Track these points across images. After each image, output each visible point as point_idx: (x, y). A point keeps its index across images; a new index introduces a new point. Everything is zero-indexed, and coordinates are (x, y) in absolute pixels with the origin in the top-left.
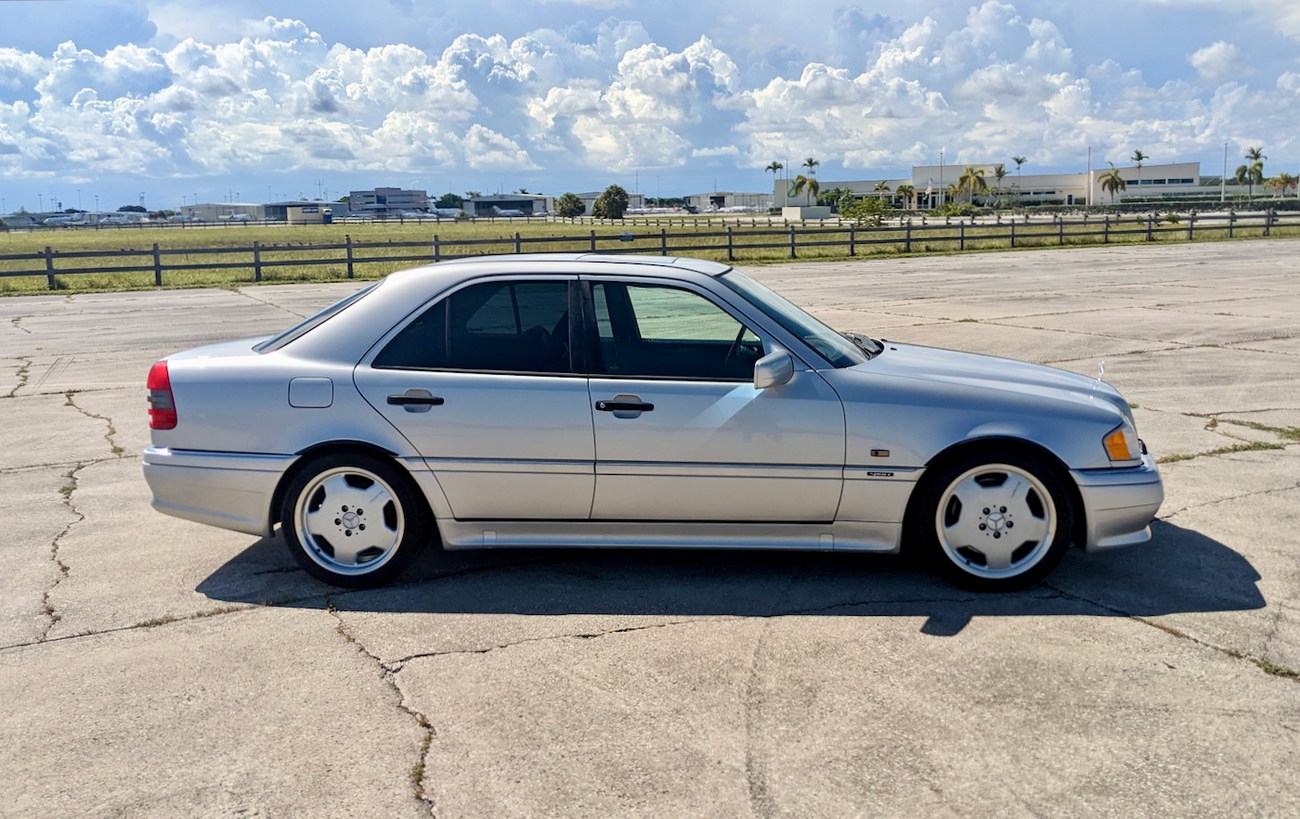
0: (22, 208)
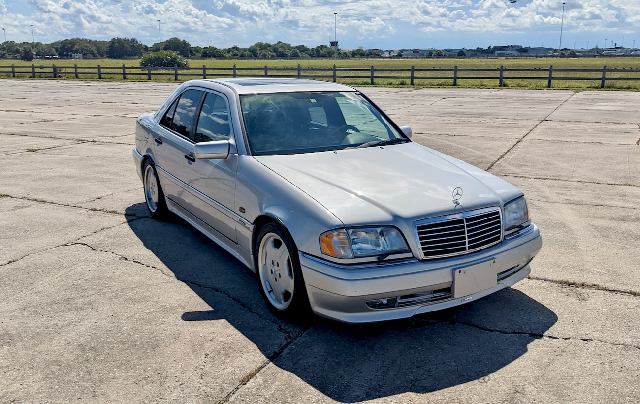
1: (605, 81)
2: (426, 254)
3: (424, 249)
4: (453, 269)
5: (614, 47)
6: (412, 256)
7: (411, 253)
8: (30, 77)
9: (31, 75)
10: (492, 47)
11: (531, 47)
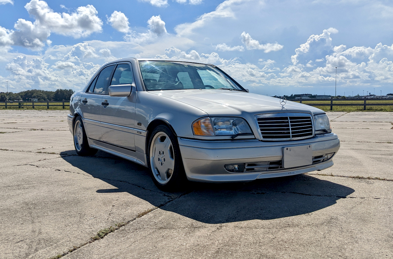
1: (366, 106)
2: (264, 137)
3: (262, 133)
4: (282, 147)
5: (369, 95)
6: (254, 138)
7: (254, 136)
8: (4, 108)
9: (5, 107)
10: (293, 95)
11: (318, 95)
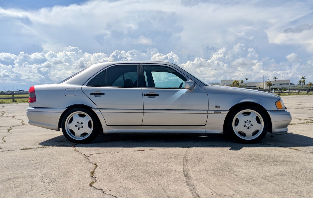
0: (9, 90)
5: (17, 90)
